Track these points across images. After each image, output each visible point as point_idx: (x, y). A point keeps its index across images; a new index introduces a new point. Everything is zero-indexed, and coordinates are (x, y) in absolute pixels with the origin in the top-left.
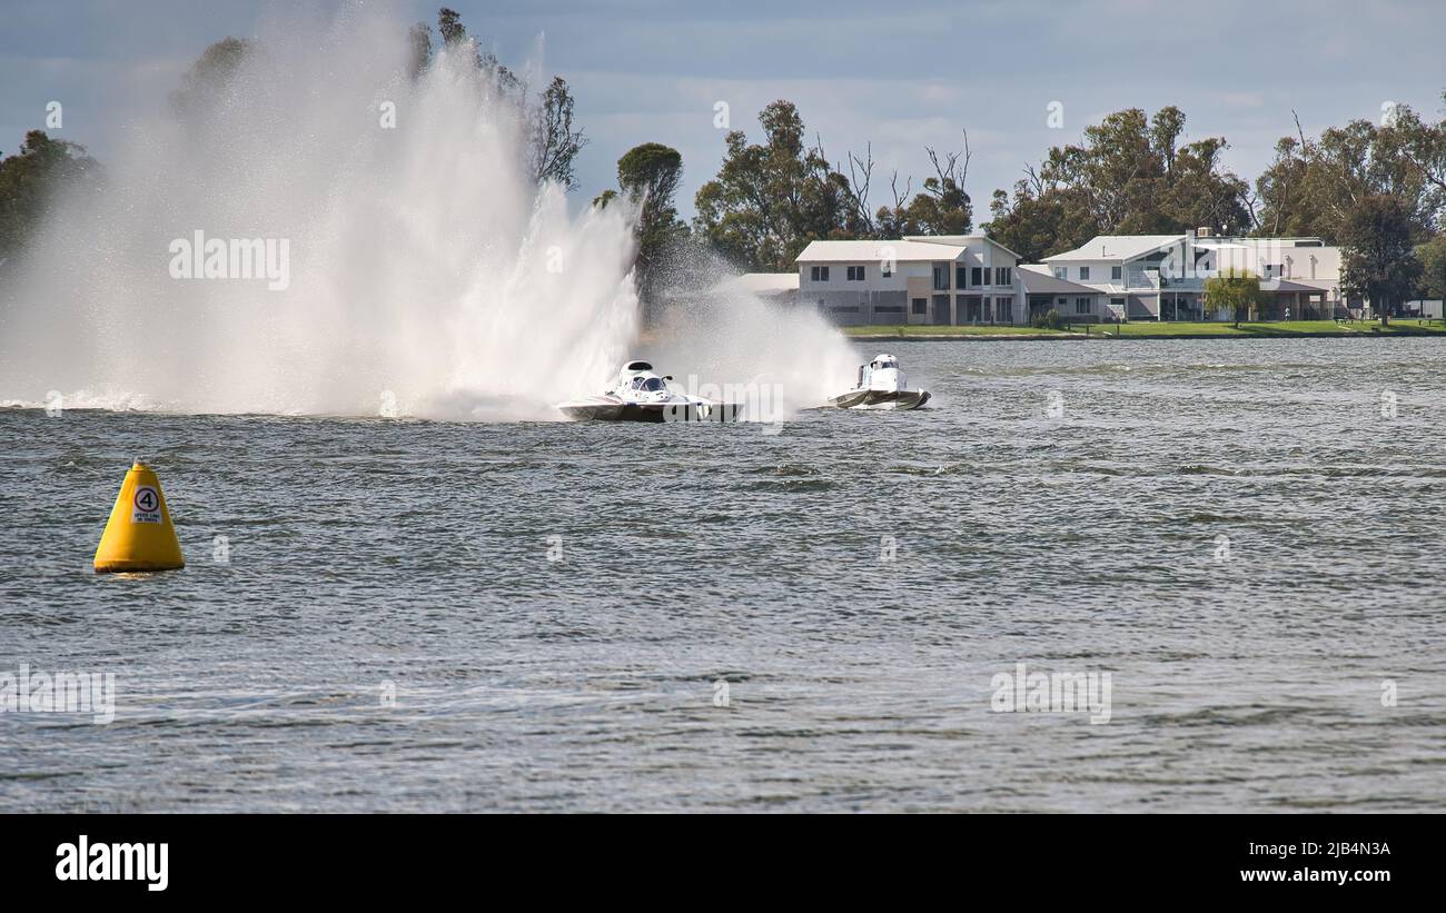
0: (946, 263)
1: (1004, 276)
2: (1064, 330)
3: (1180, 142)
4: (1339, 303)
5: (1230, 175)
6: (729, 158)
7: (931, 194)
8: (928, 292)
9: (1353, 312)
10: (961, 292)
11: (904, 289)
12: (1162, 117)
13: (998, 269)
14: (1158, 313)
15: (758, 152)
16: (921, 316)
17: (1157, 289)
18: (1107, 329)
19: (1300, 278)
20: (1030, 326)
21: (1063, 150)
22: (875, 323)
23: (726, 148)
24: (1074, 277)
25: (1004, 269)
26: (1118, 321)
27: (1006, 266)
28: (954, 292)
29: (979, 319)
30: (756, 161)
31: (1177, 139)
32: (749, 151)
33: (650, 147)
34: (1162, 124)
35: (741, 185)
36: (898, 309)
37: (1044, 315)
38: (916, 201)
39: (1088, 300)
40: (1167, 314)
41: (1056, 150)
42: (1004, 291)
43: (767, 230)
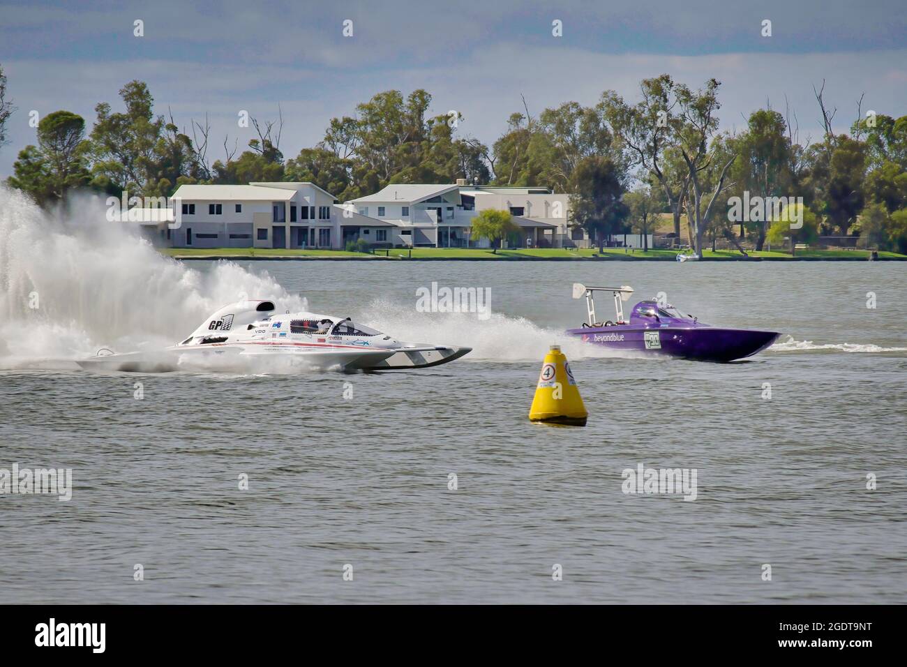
0: (283, 203)
1: (325, 213)
2: (369, 253)
3: (427, 116)
4: (565, 236)
5: (475, 140)
6: (98, 122)
7: (253, 151)
8: (268, 224)
9: (576, 242)
10: (294, 224)
11: (251, 222)
12: (414, 97)
13: (320, 208)
14: (436, 242)
15: (119, 118)
16: (262, 242)
17: (436, 224)
18: (402, 253)
19: (537, 217)
20: (345, 250)
21: (341, 121)
22: (230, 246)
23: (96, 115)
24: (373, 214)
25: (324, 208)
26: (406, 247)
27: (326, 205)
28: (288, 224)
29: (307, 244)
30: (117, 125)
31: (425, 113)
32: (113, 118)
33: (62, 113)
34: (415, 102)
35: (107, 143)
36: (246, 236)
37: (356, 242)
38: (243, 156)
39: (385, 231)
40: (442, 243)
41: (336, 121)
42: (324, 224)
43: (126, 177)
